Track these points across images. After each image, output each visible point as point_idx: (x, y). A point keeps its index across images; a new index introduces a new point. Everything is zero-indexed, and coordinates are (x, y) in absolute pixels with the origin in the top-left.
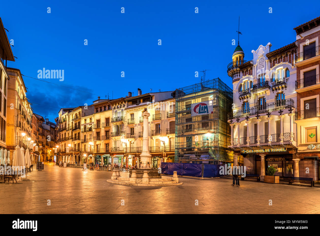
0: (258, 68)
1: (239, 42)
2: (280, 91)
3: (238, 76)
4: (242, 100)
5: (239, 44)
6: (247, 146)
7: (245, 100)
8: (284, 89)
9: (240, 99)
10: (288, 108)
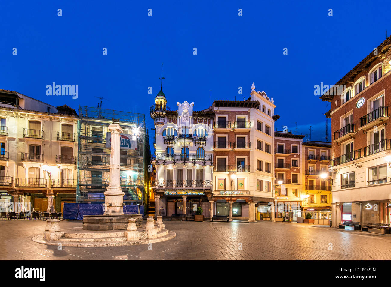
0: (183, 120)
1: (161, 87)
2: (201, 146)
3: (163, 120)
4: (166, 144)
5: (161, 89)
6: (174, 188)
7: (170, 145)
8: (204, 145)
9: (165, 143)
10: (210, 161)
